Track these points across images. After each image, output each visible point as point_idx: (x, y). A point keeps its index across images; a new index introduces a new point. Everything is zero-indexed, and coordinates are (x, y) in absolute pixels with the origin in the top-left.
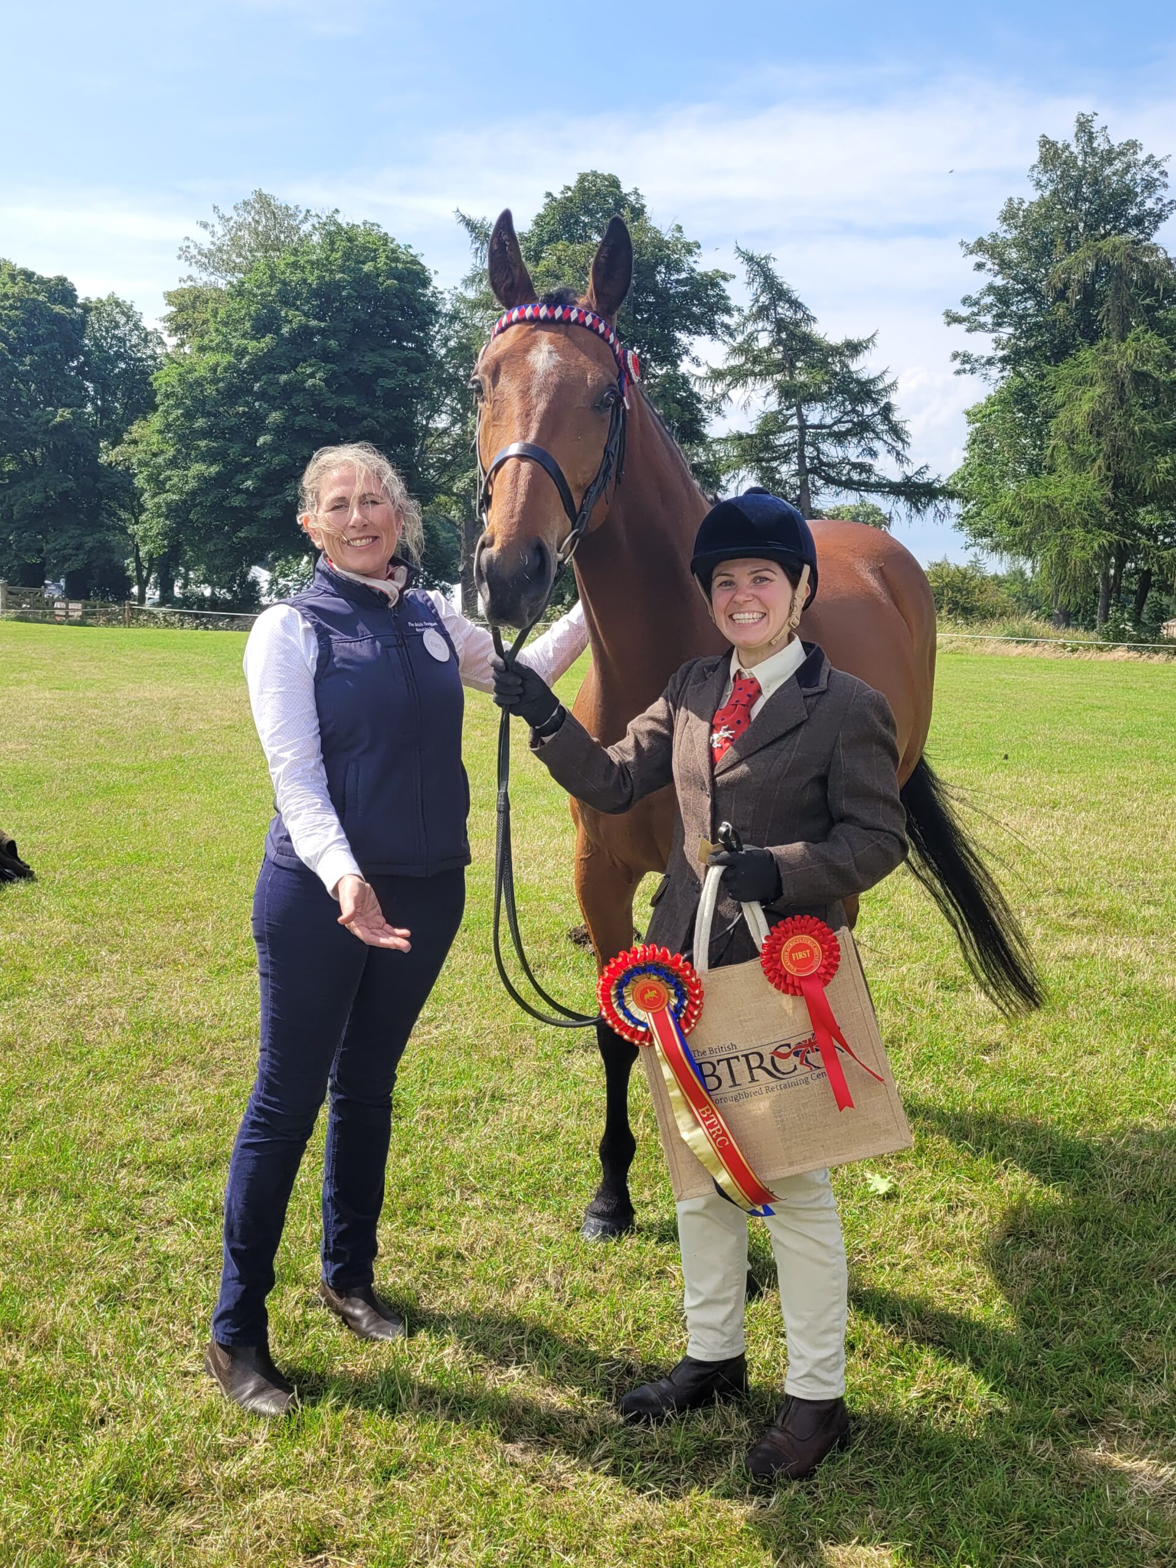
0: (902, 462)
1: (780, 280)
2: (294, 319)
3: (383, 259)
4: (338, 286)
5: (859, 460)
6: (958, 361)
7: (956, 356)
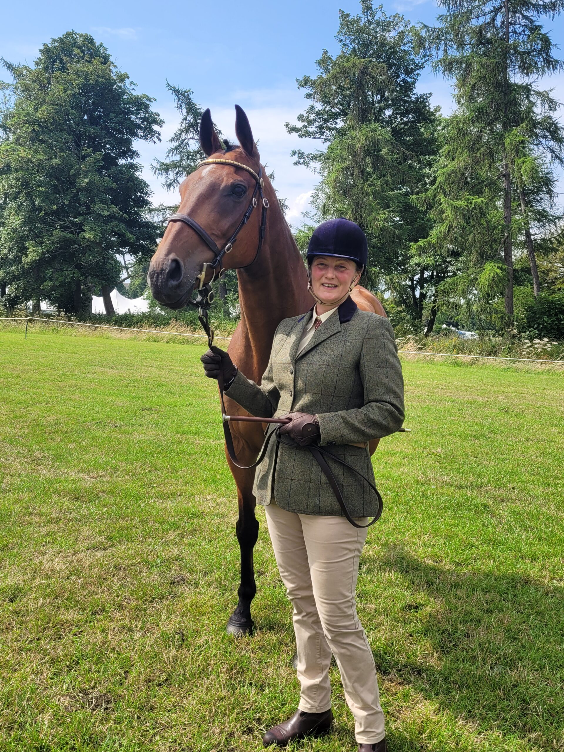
1: (198, 107)
6: (296, 156)
7: (294, 153)
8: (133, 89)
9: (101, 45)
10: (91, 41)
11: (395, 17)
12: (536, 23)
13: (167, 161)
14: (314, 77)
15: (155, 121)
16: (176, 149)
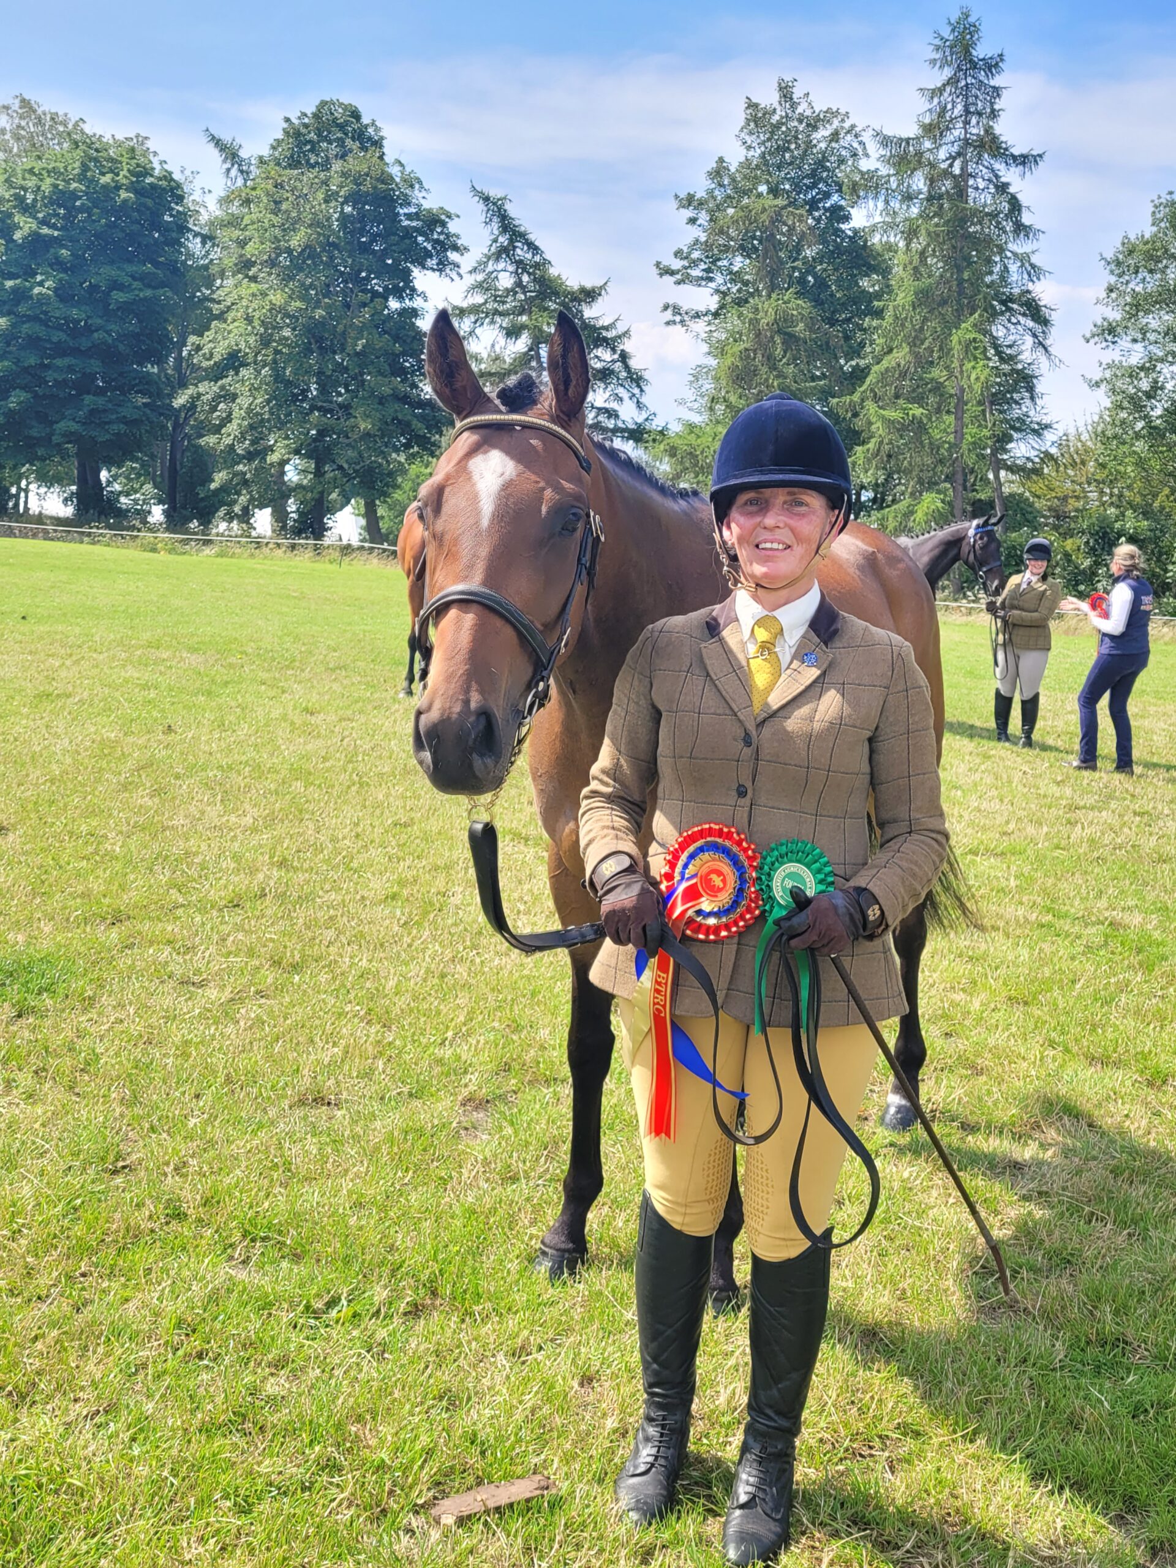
0: (638, 409)
1: (516, 223)
3: (125, 172)
4: (74, 196)
5: (607, 405)
6: (670, 311)
7: (666, 307)
8: (424, 198)
9: (373, 123)
10: (356, 115)
11: (826, 112)
12: (1003, 180)
13: (465, 305)
14: (701, 194)
15: (455, 248)
16: (479, 286)
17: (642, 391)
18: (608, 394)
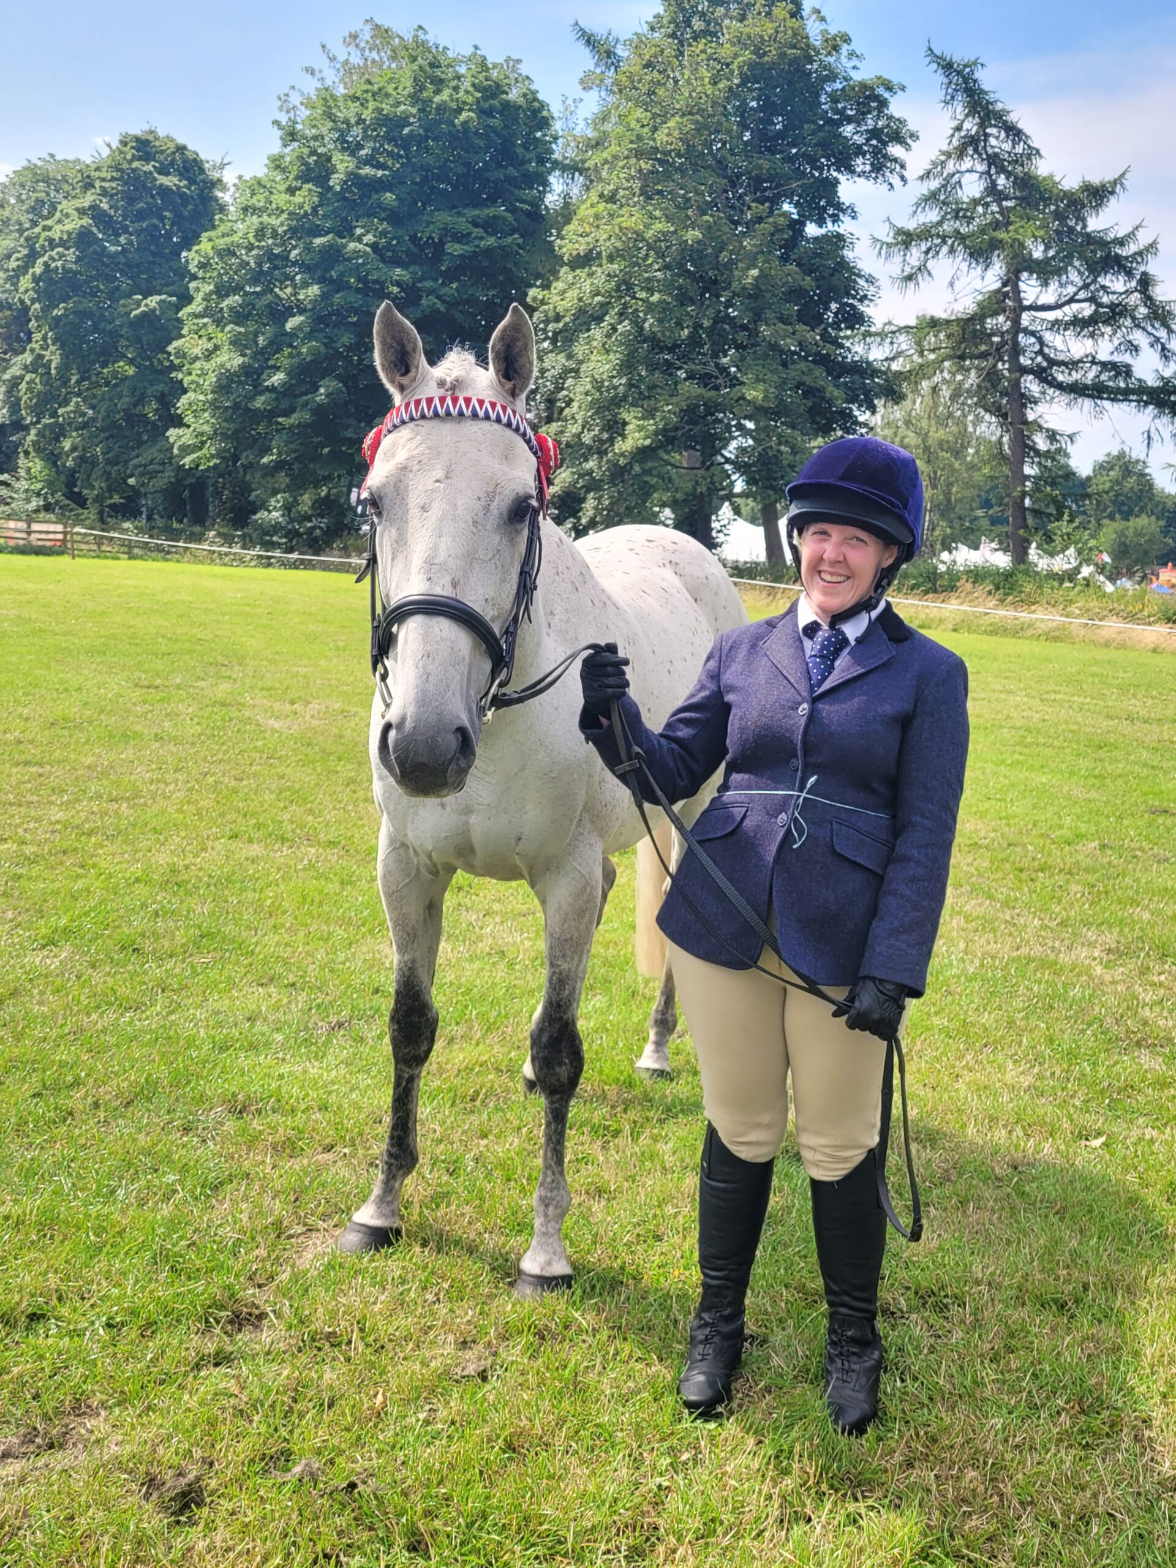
0: (1166, 357)
1: (992, 97)
2: (343, 164)
3: (469, 88)
4: (403, 123)
5: (1117, 358)
8: (855, 68)
13: (911, 225)
16: (932, 198)
17: (1170, 331)
18: (1116, 342)
